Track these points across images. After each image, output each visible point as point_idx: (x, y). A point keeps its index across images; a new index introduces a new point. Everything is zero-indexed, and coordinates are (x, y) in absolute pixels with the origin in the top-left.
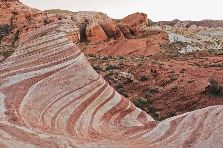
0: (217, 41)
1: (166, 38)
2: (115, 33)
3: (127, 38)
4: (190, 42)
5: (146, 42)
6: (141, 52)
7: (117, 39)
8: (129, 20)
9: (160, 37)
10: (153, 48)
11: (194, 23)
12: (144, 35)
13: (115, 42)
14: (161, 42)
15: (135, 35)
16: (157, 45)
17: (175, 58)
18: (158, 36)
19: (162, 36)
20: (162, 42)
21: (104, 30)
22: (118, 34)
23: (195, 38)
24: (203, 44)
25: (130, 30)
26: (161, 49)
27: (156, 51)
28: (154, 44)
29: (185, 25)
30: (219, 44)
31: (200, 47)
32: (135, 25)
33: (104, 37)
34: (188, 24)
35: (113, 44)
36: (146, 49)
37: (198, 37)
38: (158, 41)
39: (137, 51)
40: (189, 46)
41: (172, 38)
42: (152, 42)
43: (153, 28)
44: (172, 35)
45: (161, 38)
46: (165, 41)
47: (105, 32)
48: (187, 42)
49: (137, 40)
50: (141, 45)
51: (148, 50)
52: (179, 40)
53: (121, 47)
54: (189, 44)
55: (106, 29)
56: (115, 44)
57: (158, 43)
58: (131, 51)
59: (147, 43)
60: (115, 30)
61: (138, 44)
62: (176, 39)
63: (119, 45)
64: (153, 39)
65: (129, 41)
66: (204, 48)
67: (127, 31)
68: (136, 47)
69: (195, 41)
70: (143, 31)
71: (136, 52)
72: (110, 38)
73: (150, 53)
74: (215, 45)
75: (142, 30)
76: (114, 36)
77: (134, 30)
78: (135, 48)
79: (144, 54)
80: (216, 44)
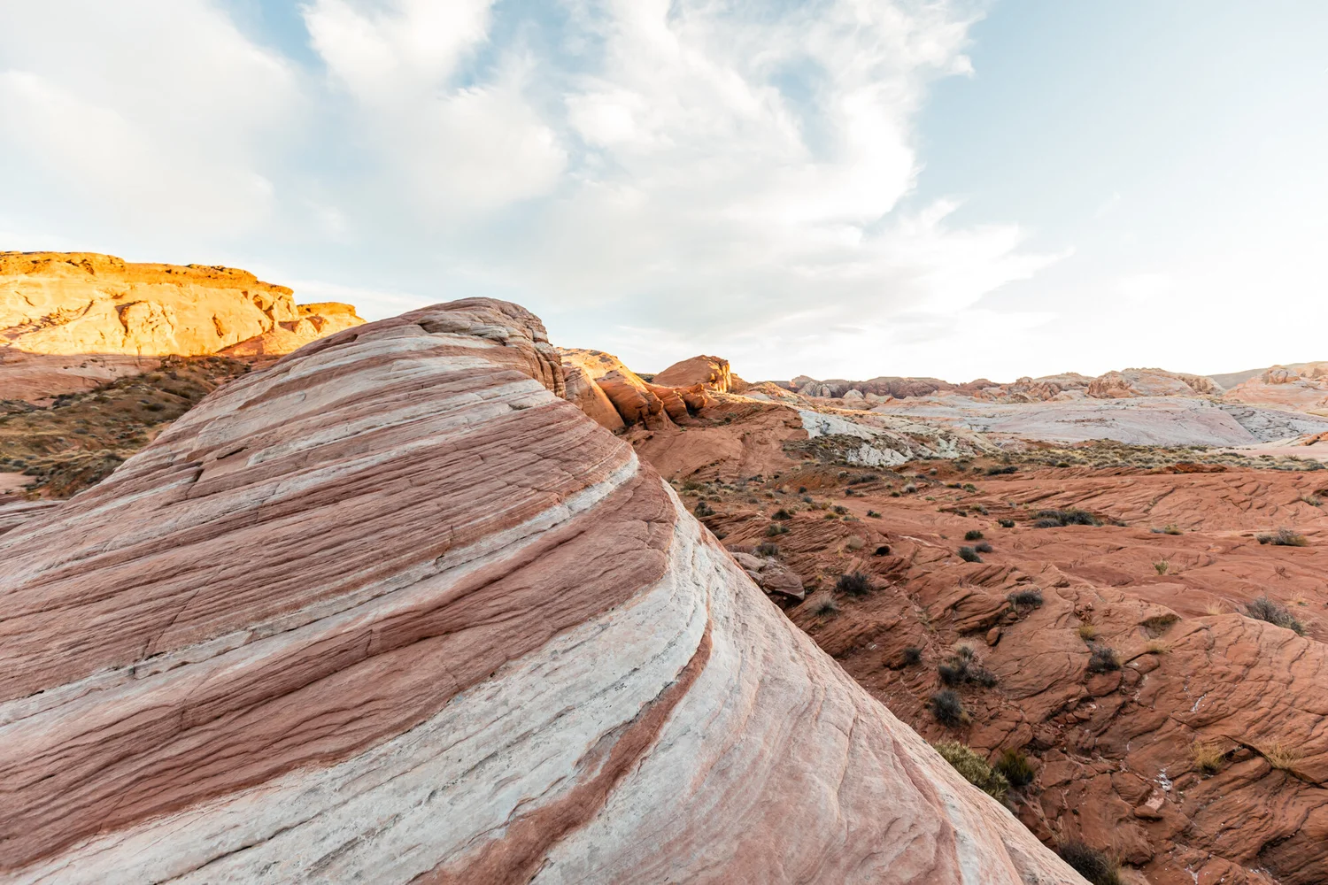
0: (941, 431)
1: (795, 424)
2: (645, 410)
3: (680, 425)
4: (870, 437)
5: (740, 434)
6: (732, 466)
7: (650, 427)
8: (678, 375)
9: (778, 421)
10: (764, 453)
11: (852, 386)
12: (729, 416)
13: (651, 437)
14: (784, 437)
15: (703, 417)
16: (775, 446)
17: (866, 484)
18: (772, 419)
19: (785, 419)
20: (786, 437)
21: (613, 402)
22: (655, 414)
23: (876, 423)
24: (906, 441)
25: (687, 402)
26: (788, 455)
27: (773, 461)
28: (766, 443)
29: (827, 392)
30: (948, 441)
31: (898, 450)
32: (698, 390)
33: (611, 421)
34: (835, 388)
35: (643, 441)
36: (745, 456)
37: (883, 422)
38: (773, 433)
39: (717, 462)
40: (865, 447)
41: (812, 423)
42: (757, 437)
43: (749, 398)
44: (810, 417)
45: (781, 424)
46: (792, 435)
47: (616, 406)
48: (858, 434)
49: (714, 429)
50: (728, 444)
51: (751, 459)
52: (832, 432)
53: (668, 452)
54: (867, 441)
55: (621, 398)
56: (651, 442)
57: (774, 438)
58: (701, 464)
59: (743, 439)
60: (645, 401)
61: (719, 441)
62: (824, 427)
63: (662, 444)
64: (761, 427)
65: (691, 434)
66: (910, 454)
67: (679, 405)
68: (714, 450)
69: (879, 432)
70: (724, 405)
71: (717, 467)
72: (632, 425)
73: (758, 469)
74: (938, 444)
75: (719, 403)
76: (643, 420)
77: (697, 404)
78: (712, 454)
79: (742, 471)
80: (943, 443)
